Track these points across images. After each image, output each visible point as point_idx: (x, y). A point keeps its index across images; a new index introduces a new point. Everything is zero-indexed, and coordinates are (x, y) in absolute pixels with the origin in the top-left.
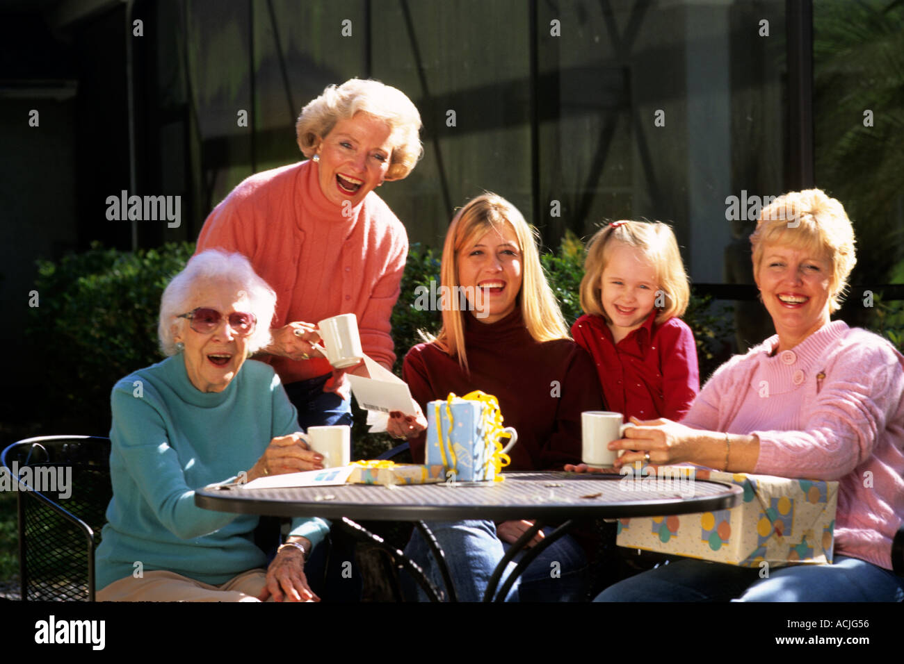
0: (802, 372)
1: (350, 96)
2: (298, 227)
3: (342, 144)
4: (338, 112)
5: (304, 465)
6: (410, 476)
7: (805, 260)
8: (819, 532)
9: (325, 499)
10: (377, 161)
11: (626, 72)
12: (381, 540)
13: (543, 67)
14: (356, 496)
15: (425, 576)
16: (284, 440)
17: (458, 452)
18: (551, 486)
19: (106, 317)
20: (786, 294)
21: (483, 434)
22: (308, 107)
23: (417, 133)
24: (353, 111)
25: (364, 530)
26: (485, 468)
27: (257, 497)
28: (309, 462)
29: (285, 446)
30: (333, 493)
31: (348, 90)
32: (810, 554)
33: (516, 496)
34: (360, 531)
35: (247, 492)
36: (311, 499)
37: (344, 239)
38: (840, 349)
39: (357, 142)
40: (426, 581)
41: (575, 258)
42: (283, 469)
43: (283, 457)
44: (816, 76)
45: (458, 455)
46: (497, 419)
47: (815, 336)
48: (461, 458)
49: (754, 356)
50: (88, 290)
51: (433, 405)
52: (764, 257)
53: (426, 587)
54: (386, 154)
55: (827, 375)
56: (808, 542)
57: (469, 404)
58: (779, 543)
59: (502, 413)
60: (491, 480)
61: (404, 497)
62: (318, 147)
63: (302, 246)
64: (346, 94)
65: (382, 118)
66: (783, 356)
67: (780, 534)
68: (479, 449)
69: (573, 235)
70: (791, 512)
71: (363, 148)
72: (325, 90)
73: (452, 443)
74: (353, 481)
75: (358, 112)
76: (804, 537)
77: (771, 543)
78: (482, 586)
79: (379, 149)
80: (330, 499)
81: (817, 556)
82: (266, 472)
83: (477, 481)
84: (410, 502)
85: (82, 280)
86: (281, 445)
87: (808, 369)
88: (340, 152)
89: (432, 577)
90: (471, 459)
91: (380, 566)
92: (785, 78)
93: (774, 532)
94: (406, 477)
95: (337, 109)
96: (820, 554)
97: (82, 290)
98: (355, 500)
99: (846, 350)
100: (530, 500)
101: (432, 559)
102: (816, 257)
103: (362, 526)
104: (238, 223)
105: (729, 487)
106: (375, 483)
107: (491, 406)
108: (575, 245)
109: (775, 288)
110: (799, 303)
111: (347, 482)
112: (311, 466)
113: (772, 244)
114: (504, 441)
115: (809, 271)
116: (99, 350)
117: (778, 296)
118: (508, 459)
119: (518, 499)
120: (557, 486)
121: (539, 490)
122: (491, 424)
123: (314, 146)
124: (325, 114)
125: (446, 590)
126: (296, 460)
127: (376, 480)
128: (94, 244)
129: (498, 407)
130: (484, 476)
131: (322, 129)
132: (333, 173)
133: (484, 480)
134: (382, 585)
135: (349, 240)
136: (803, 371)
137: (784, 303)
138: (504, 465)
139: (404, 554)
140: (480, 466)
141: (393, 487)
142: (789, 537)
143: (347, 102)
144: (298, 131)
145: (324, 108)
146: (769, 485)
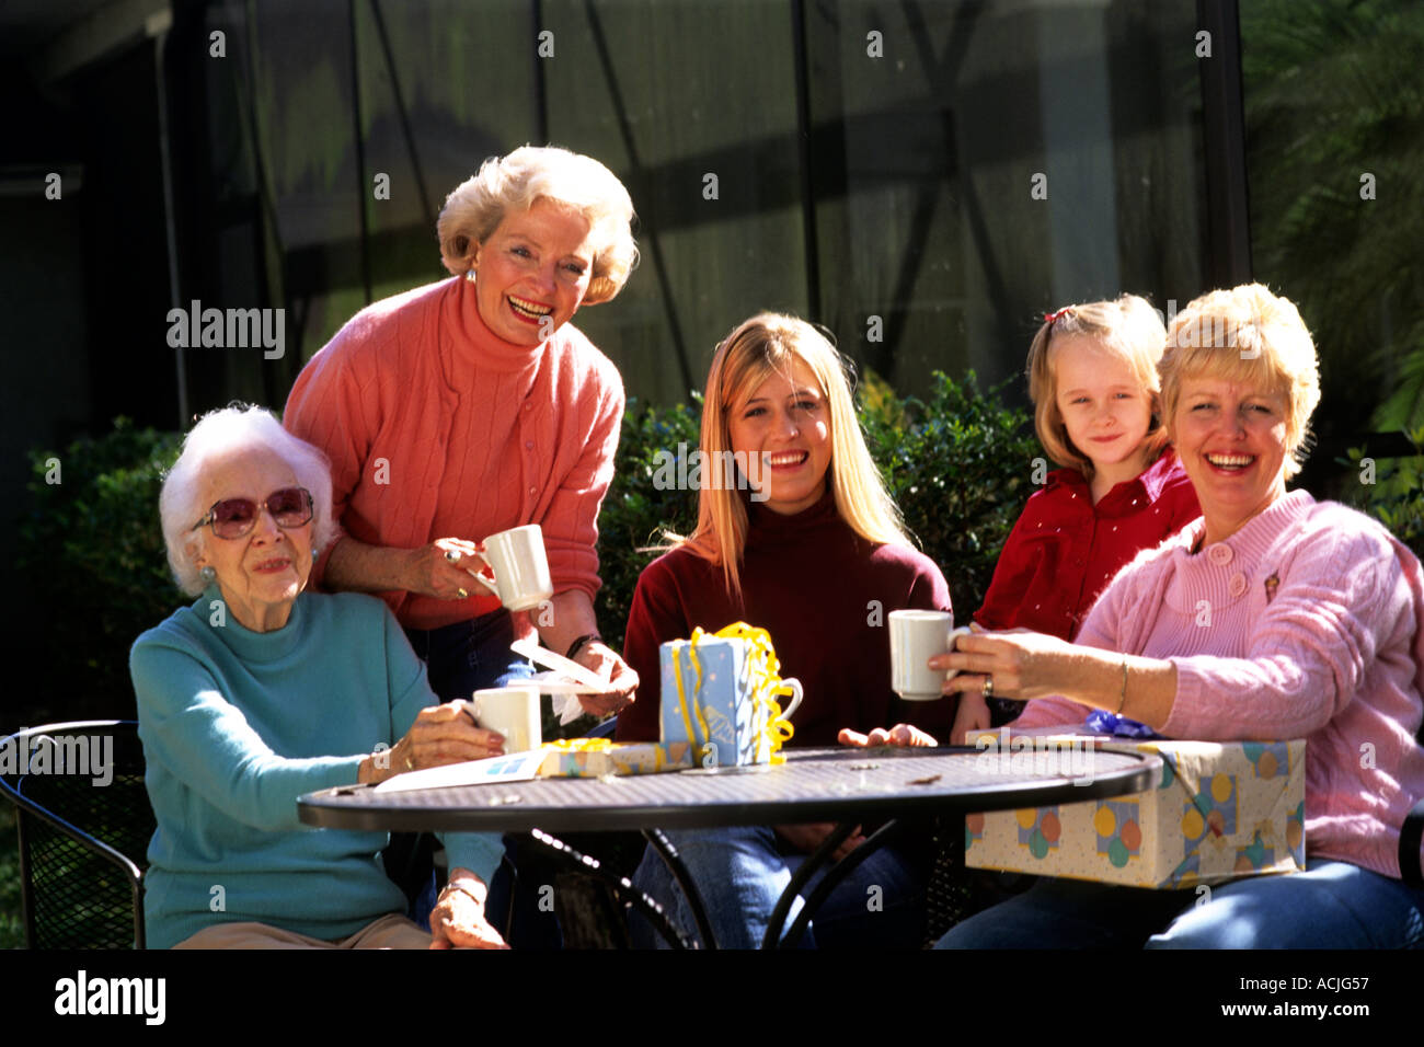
0: (1242, 575)
1: (523, 174)
2: (447, 385)
3: (515, 251)
4: (506, 201)
5: (473, 751)
6: (635, 762)
7: (1248, 398)
8: (1280, 823)
9: (504, 803)
10: (571, 275)
11: (948, 116)
12: (596, 864)
13: (819, 113)
14: (554, 795)
15: (667, 918)
16: (439, 712)
17: (711, 721)
18: (860, 769)
19: (144, 535)
20: (1220, 453)
21: (749, 691)
22: (454, 194)
23: (627, 228)
24: (530, 199)
25: (567, 849)
26: (755, 745)
27: (398, 804)
28: (481, 746)
29: (440, 723)
30: (516, 792)
31: (516, 164)
32: (1270, 858)
33: (806, 786)
34: (562, 851)
35: (381, 798)
36: (482, 803)
37: (521, 398)
38: (1301, 538)
39: (539, 247)
40: (669, 927)
41: (880, 410)
42: (440, 759)
43: (439, 740)
44: (1248, 110)
45: (711, 725)
46: (770, 666)
47: (1262, 518)
48: (717, 730)
49: (1168, 554)
50: (114, 494)
51: (670, 648)
52: (1181, 396)
53: (669, 934)
54: (584, 265)
55: (1282, 580)
56: (1265, 840)
57: (726, 644)
58: (1219, 848)
59: (778, 656)
60: (766, 763)
61: (629, 793)
62: (475, 258)
63: (454, 416)
64: (515, 172)
65: (575, 206)
66: (1212, 552)
67: (1218, 833)
68: (743, 716)
69: (875, 376)
70: (1233, 796)
71: (547, 256)
72: (482, 168)
73: (702, 706)
74: (547, 772)
75: (540, 199)
76: (1257, 834)
77: (1206, 849)
78: (758, 932)
79: (572, 256)
80: (512, 803)
81: (1280, 859)
82: (410, 765)
83: (743, 765)
84: (640, 801)
85: (103, 478)
86: (436, 720)
87: (1252, 569)
88: (514, 263)
89: (680, 919)
90: (732, 731)
91: (593, 909)
92: (1200, 118)
93: (1208, 831)
94: (630, 762)
95: (504, 196)
96: (1285, 857)
97: (104, 494)
98: (552, 803)
99: (1311, 540)
100: (828, 791)
101: (678, 890)
102: (1265, 392)
103: (565, 843)
104: (352, 384)
105: (1140, 758)
106: (582, 774)
107: (761, 646)
108: (879, 391)
109: (1203, 444)
110: (1241, 466)
111: (538, 774)
112: (484, 751)
113: (1195, 375)
114: (784, 701)
115: (1255, 415)
116: (135, 588)
117: (1206, 456)
118: (790, 728)
119: (810, 791)
120: (869, 768)
121: (841, 775)
122: (761, 674)
123: (468, 257)
124: (484, 204)
125: (701, 939)
126: (461, 744)
127: (584, 770)
128: (119, 422)
129: (770, 648)
130: (754, 758)
131: (481, 229)
132: (503, 295)
133: (754, 763)
134: (598, 939)
135: (529, 398)
136: (1245, 573)
137: (1217, 467)
138: (785, 738)
139: (633, 885)
140: (748, 742)
141: (610, 779)
142: (1233, 836)
143: (519, 183)
144: (441, 234)
145: (483, 196)
146: (1195, 759)
